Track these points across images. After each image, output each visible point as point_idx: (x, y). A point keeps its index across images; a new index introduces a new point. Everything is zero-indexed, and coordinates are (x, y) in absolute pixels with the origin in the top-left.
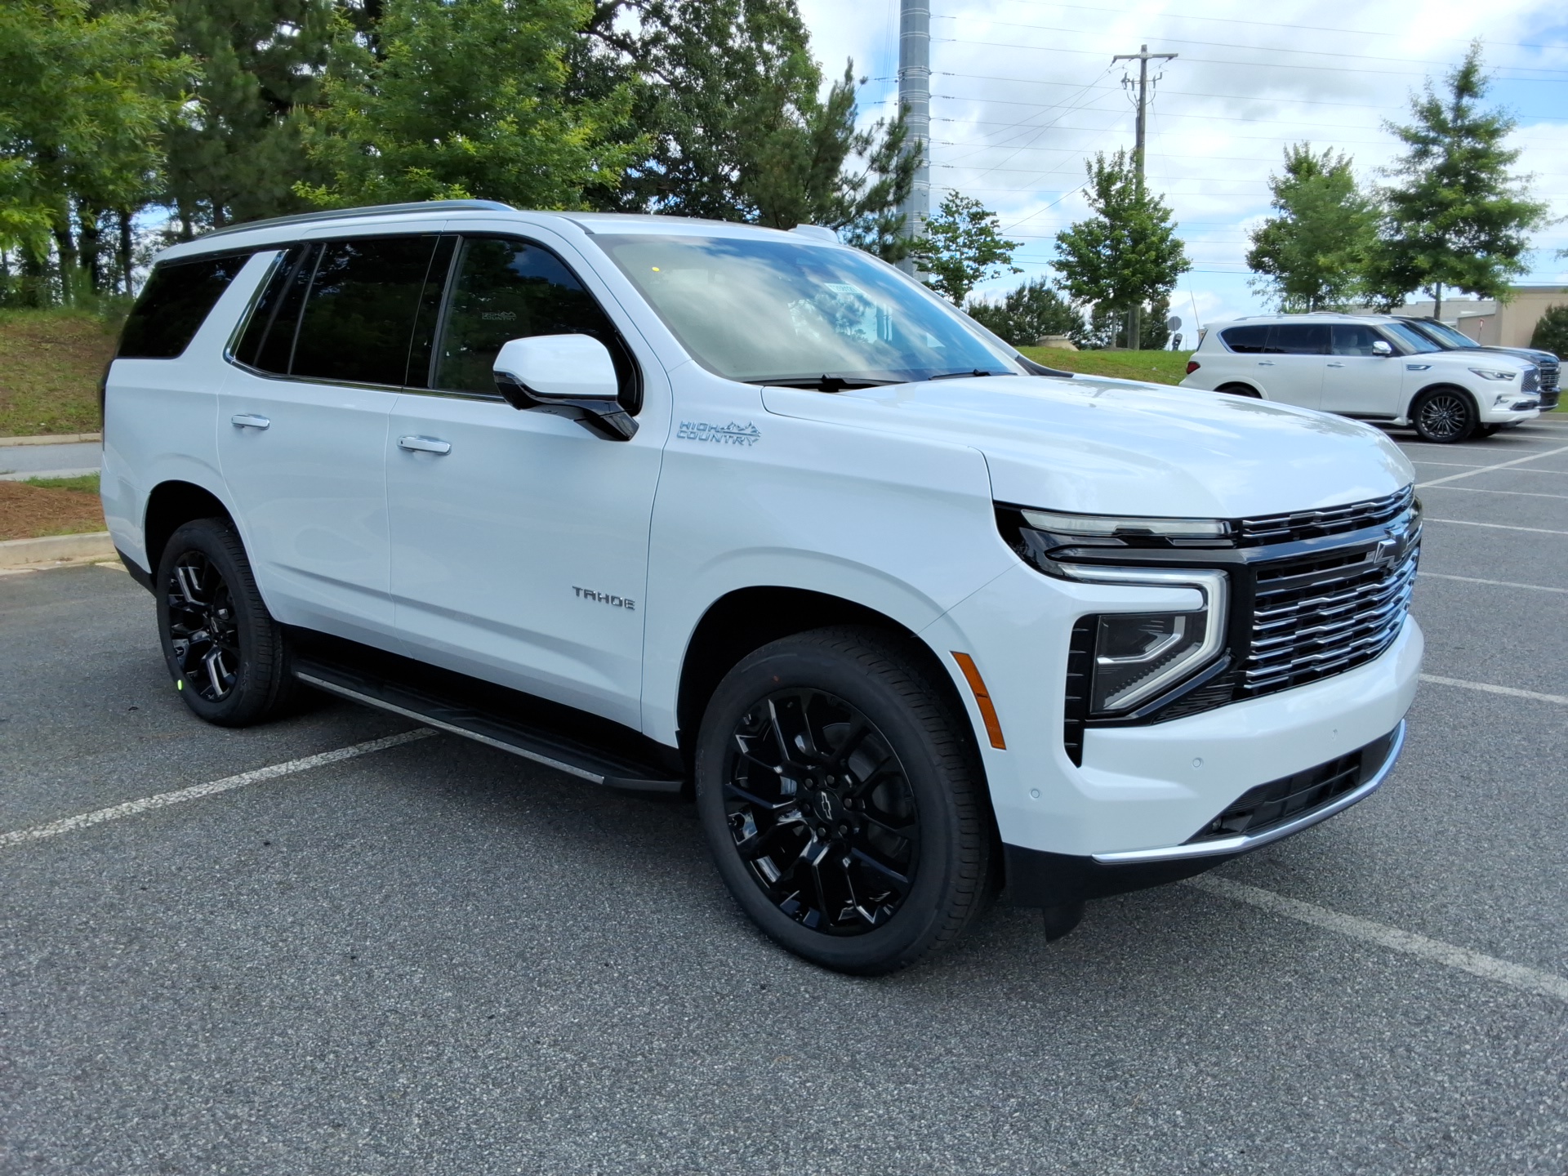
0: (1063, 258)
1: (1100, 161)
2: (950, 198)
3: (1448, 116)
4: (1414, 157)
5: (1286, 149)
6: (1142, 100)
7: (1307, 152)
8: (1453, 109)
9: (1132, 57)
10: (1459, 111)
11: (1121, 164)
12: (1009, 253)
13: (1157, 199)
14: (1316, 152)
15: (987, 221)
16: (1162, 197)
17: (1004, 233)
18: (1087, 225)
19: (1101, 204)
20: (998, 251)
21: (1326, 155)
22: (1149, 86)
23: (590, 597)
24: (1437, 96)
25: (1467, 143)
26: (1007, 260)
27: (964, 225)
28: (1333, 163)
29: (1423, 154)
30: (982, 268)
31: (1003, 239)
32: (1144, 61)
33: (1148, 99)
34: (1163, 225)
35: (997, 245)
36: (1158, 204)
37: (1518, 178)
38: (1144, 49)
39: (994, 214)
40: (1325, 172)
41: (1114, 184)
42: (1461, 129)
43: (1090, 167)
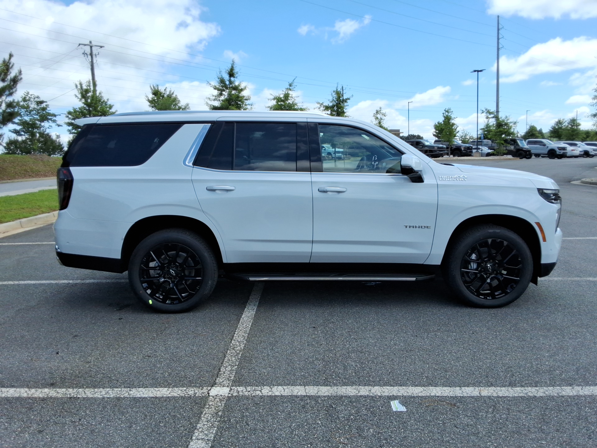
0: (70, 121)
1: (81, 84)
2: (26, 94)
3: (227, 83)
4: (218, 95)
5: (150, 86)
6: (92, 62)
7: (158, 88)
8: (228, 81)
9: (85, 45)
10: (231, 82)
11: (89, 86)
12: (54, 118)
13: (106, 101)
14: (161, 89)
15: (44, 105)
16: (108, 100)
17: (51, 110)
18: (80, 109)
19: (83, 100)
20: (50, 117)
21: (165, 90)
22: (94, 57)
23: (412, 228)
24: (223, 76)
25: (233, 92)
26: (54, 121)
27: (33, 106)
28: (168, 93)
29: (221, 94)
30: (43, 124)
31: (51, 112)
32: (91, 47)
33: (94, 61)
34: (111, 111)
35: (49, 114)
36: (107, 102)
37: (249, 104)
38: (91, 42)
39: (46, 102)
40: (165, 96)
41: (88, 93)
42: (232, 87)
43: (77, 86)
